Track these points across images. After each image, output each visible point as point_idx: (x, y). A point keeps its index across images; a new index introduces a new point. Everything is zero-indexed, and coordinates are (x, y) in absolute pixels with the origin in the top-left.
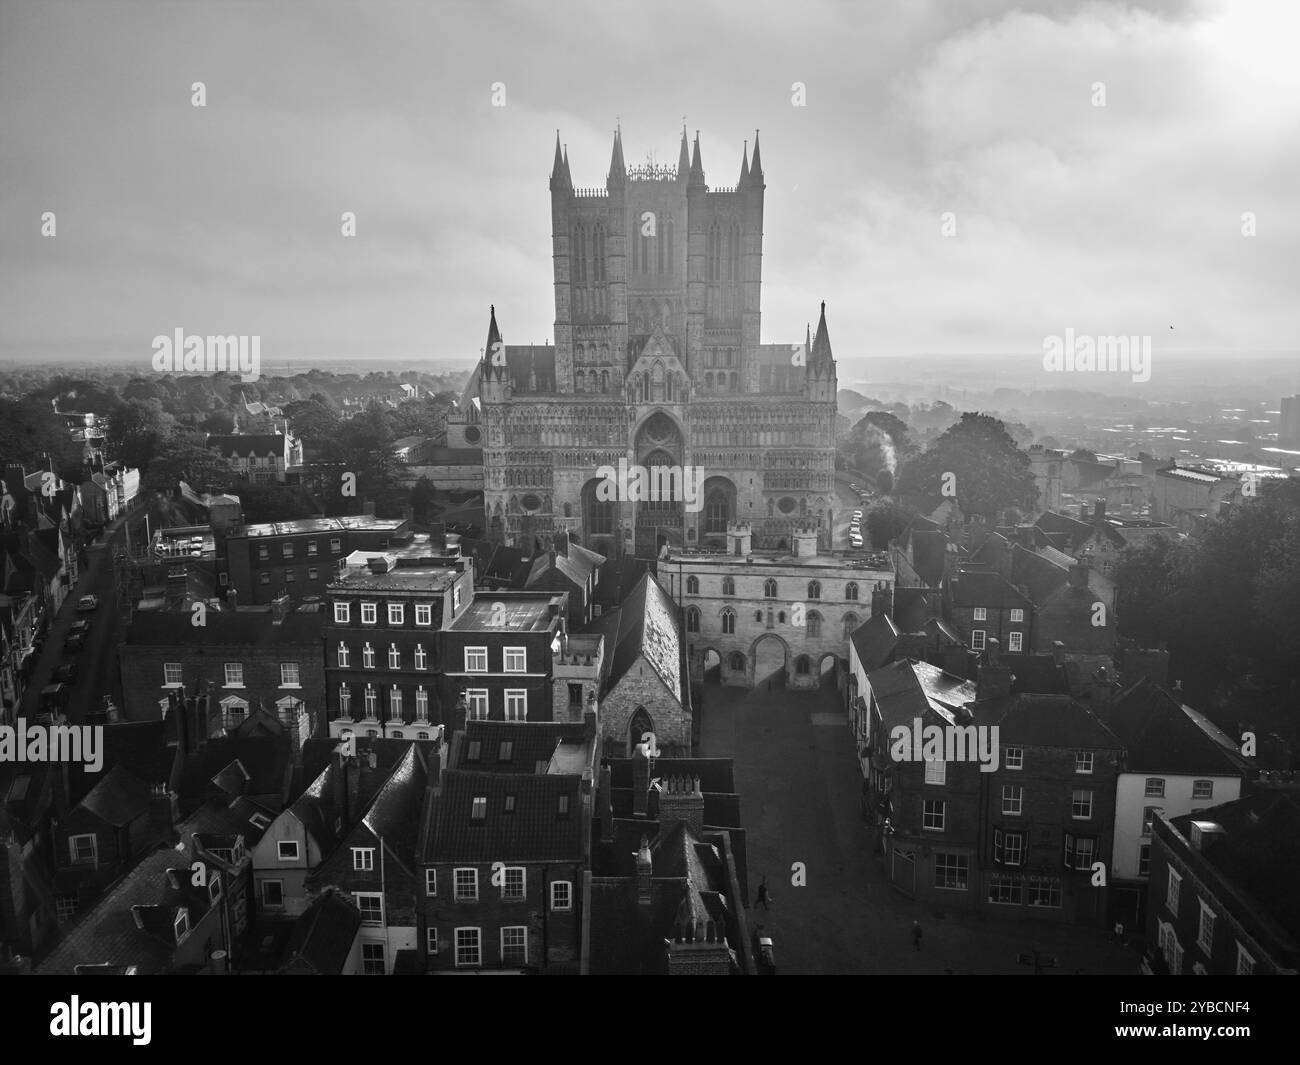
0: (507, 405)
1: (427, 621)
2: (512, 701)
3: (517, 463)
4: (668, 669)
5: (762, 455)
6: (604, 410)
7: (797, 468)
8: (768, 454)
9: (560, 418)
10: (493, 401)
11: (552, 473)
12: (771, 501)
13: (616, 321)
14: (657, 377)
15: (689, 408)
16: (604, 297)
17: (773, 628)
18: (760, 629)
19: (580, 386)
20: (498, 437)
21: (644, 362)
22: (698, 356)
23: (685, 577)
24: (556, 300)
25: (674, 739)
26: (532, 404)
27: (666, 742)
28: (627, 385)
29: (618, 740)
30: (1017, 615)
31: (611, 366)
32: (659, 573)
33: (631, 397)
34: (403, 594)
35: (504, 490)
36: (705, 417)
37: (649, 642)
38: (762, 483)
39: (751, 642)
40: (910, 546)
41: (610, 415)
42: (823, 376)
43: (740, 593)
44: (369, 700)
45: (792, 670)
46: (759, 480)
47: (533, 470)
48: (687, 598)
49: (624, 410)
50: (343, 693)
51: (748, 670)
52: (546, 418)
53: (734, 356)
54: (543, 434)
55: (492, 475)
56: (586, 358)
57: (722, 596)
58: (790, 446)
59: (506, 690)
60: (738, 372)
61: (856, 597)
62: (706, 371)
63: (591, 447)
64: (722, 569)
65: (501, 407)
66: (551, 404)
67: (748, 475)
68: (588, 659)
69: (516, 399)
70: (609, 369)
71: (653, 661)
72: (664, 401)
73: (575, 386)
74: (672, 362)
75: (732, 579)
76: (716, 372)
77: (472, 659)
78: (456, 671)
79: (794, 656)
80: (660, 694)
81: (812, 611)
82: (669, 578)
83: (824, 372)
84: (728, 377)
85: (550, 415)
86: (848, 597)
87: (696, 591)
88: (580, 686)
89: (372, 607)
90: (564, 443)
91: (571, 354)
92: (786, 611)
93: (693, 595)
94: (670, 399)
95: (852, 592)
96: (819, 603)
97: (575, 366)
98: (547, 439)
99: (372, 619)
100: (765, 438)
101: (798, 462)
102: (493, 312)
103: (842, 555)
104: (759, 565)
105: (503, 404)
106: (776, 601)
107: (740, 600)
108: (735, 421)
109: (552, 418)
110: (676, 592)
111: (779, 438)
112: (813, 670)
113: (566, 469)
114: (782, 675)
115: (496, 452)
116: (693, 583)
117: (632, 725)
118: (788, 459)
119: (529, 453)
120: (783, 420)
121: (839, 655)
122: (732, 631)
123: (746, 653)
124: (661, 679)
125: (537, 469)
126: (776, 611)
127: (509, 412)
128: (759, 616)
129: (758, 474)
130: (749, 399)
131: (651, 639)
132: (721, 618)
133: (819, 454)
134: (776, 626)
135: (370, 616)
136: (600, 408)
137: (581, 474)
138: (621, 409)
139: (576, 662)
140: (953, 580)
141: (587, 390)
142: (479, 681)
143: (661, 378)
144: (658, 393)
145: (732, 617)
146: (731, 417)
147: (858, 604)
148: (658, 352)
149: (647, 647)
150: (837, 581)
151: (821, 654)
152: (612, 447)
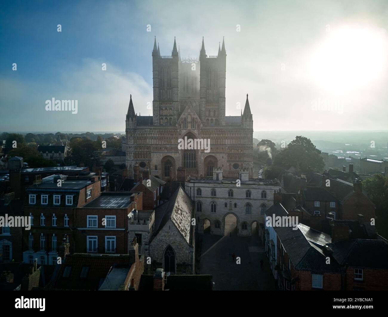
0: (135, 129)
1: (71, 203)
2: (109, 242)
3: (138, 150)
4: (184, 226)
5: (227, 148)
6: (170, 131)
7: (239, 152)
8: (229, 147)
9: (154, 134)
10: (130, 128)
11: (151, 154)
12: (230, 165)
13: (174, 100)
14: (189, 120)
15: (200, 130)
16: (170, 93)
17: (232, 210)
18: (227, 210)
19: (161, 123)
20: (131, 141)
21: (184, 114)
22: (204, 113)
23: (196, 188)
24: (154, 93)
25: (185, 261)
26: (144, 129)
27: (181, 263)
28: (178, 122)
29: (158, 262)
30: (333, 205)
31: (173, 116)
32: (185, 187)
33: (179, 127)
34: (61, 190)
35: (133, 160)
36: (206, 134)
37: (175, 214)
38: (227, 158)
39: (223, 216)
40: (282, 180)
41: (172, 133)
42: (248, 120)
43: (218, 195)
44: (42, 241)
45: (240, 227)
46: (225, 156)
47: (144, 153)
48: (197, 197)
49: (177, 131)
50: (30, 238)
51: (222, 228)
52: (149, 134)
53: (216, 113)
54: (148, 140)
55: (128, 155)
56: (164, 113)
57: (211, 196)
58: (237, 144)
59: (106, 237)
60: (217, 118)
61: (265, 197)
62: (207, 118)
63: (165, 145)
64: (211, 185)
65: (132, 130)
66: (151, 129)
67: (222, 155)
68: (145, 221)
69: (138, 127)
70: (172, 117)
71: (176, 222)
72: (191, 128)
73: (160, 123)
74: (194, 114)
75: (215, 189)
76: (210, 118)
77: (90, 221)
78: (82, 227)
79: (241, 222)
80: (178, 239)
81: (248, 202)
82: (190, 188)
83: (248, 118)
84: (214, 120)
85: (150, 133)
86: (262, 197)
87: (200, 195)
88: (141, 235)
89: (46, 196)
90: (155, 143)
91: (159, 112)
92: (237, 203)
93: (199, 196)
94: (193, 127)
95: (264, 195)
96: (251, 199)
97: (160, 116)
98: (149, 142)
99: (46, 202)
100: (228, 141)
101: (240, 150)
102: (131, 97)
103: (259, 180)
104: (225, 183)
105: (134, 129)
106: (233, 198)
107: (218, 198)
108: (217, 135)
109: (151, 134)
110: (192, 195)
111: (233, 142)
112: (249, 228)
113: (156, 153)
114: (236, 230)
115: (130, 146)
116: (199, 191)
117: (166, 254)
118: (236, 149)
119: (142, 147)
120: (234, 135)
121: (259, 221)
122: (215, 211)
123: (221, 221)
124: (179, 231)
125: (145, 152)
126: (233, 203)
127: (135, 132)
128: (226, 205)
129: (226, 154)
130: (222, 128)
131: (177, 213)
132: (211, 206)
133: (247, 147)
134: (233, 209)
135: (45, 201)
136: (168, 130)
137: (161, 154)
138: (176, 131)
139: (139, 223)
140: (305, 190)
141: (164, 124)
142: (93, 232)
143: (190, 119)
144: (189, 125)
145: (215, 205)
146: (215, 134)
147: (266, 200)
148: (189, 111)
149: (174, 217)
150: (257, 190)
151: (252, 221)
152: (172, 145)
